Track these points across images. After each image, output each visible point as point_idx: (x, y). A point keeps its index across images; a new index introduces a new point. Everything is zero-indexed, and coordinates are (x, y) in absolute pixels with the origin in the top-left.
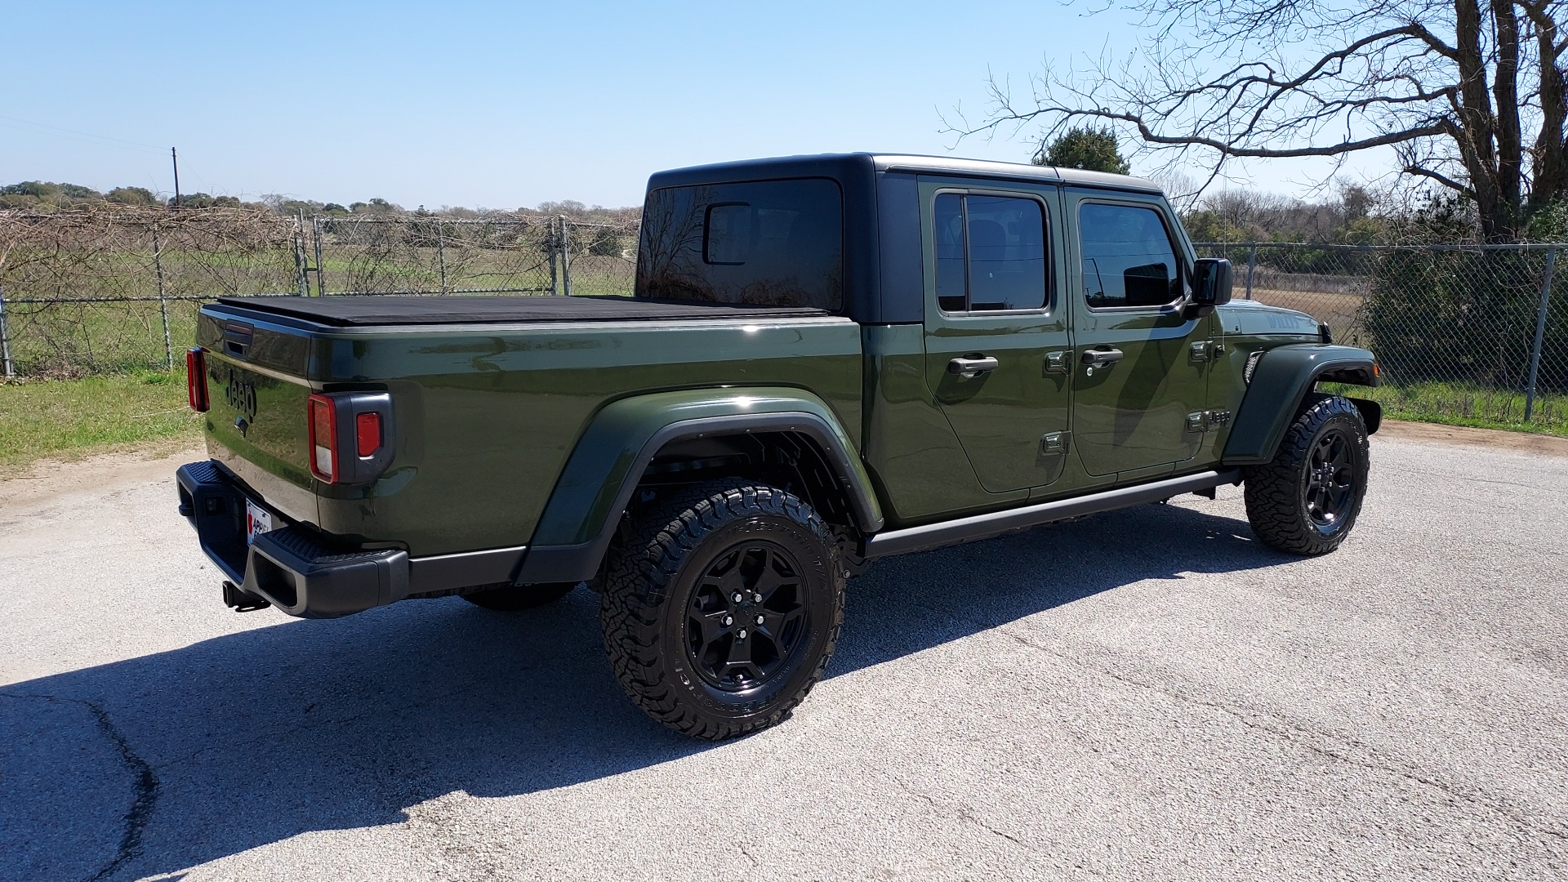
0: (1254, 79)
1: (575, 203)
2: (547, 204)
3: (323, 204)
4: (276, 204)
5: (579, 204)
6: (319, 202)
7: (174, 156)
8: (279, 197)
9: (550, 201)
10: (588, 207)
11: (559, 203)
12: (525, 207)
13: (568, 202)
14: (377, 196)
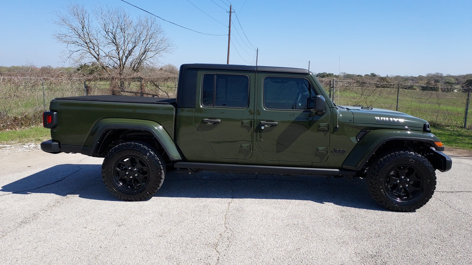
1: (440, 73)
2: (429, 74)
3: (356, 75)
4: (344, 75)
5: (441, 74)
6: (356, 74)
7: (309, 63)
8: (345, 73)
9: (430, 73)
10: (445, 75)
11: (434, 73)
12: (421, 75)
13: (437, 73)
14: (372, 73)
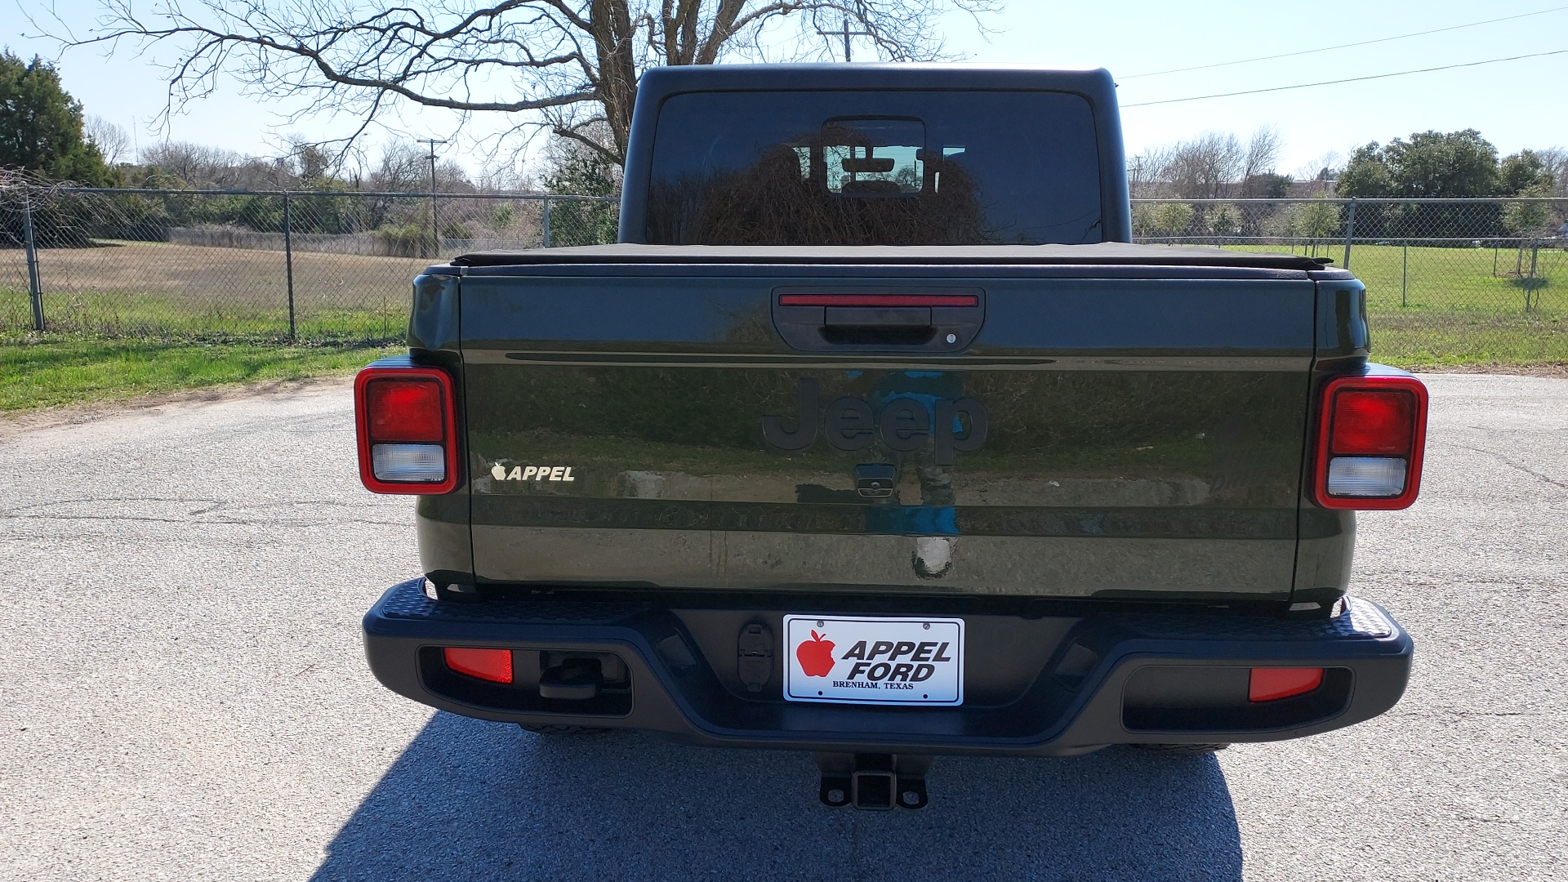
0: (406, 25)
